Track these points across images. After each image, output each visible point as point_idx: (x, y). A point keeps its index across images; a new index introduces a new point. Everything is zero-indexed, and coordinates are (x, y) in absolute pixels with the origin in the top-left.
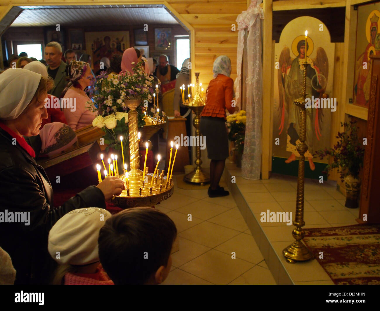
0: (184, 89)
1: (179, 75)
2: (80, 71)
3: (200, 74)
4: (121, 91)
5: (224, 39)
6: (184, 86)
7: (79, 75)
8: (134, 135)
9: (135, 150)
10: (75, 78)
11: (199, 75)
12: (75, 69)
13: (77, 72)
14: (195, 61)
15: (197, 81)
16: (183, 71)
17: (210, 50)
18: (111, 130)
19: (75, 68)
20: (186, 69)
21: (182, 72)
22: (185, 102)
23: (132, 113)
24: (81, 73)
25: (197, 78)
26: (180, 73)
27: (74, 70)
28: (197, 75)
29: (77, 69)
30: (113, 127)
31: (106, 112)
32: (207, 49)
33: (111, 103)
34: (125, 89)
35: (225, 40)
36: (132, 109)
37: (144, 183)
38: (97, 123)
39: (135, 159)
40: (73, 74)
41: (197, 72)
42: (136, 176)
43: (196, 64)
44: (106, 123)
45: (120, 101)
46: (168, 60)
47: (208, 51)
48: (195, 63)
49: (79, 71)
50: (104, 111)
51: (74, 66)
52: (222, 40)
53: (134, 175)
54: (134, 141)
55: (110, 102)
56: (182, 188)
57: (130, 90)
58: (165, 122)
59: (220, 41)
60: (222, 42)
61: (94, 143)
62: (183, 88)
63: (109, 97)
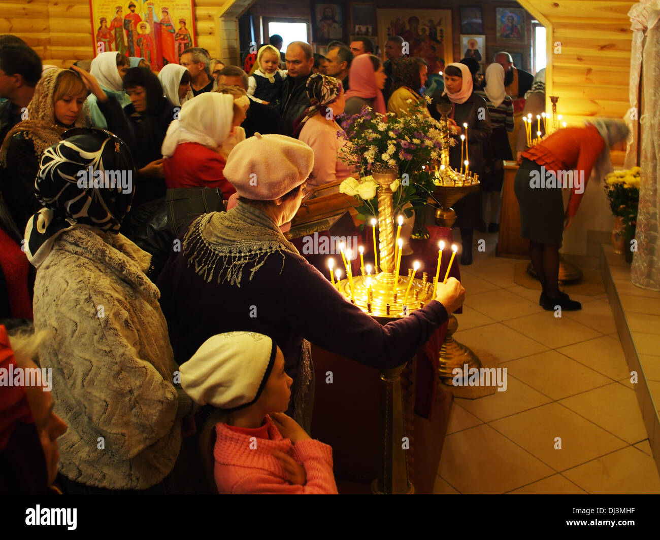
0: (530, 121)
1: (529, 94)
2: (335, 89)
3: (559, 99)
4: (389, 142)
5: (606, 43)
6: (530, 115)
7: (334, 96)
8: (386, 222)
9: (388, 245)
10: (327, 101)
11: (557, 101)
12: (328, 87)
13: (332, 91)
14: (553, 76)
15: (554, 110)
16: (537, 87)
17: (580, 59)
18: (366, 201)
19: (329, 85)
20: (542, 85)
21: (535, 90)
22: (532, 142)
23: (384, 191)
24: (337, 93)
25: (554, 105)
26: (532, 91)
27: (327, 89)
28: (554, 100)
29: (332, 86)
30: (370, 197)
31: (365, 169)
32: (575, 57)
33: (371, 158)
34: (395, 139)
35: (608, 45)
36: (383, 186)
37: (396, 297)
38: (345, 188)
39: (387, 258)
40: (325, 95)
41: (556, 94)
42: (388, 283)
43: (554, 81)
44: (359, 190)
45: (386, 157)
46: (511, 60)
47: (577, 61)
48: (553, 79)
49: (334, 91)
50: (364, 167)
51: (327, 82)
52: (602, 44)
53: (386, 282)
54: (386, 232)
55: (371, 156)
56: (522, 285)
57: (403, 142)
58: (479, 182)
59: (599, 46)
60: (603, 48)
61: (343, 214)
62: (528, 119)
63: (372, 147)
